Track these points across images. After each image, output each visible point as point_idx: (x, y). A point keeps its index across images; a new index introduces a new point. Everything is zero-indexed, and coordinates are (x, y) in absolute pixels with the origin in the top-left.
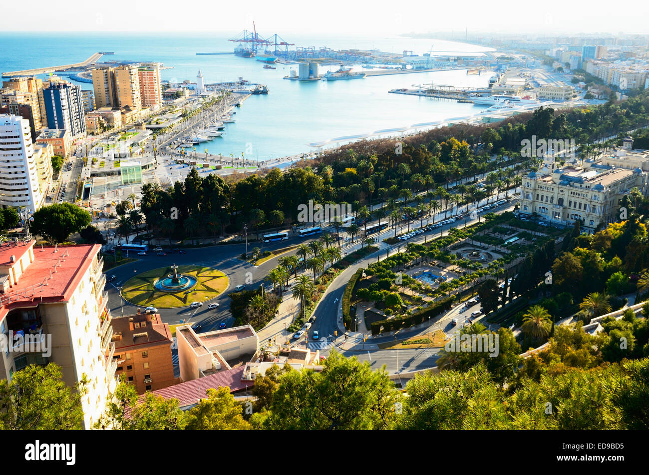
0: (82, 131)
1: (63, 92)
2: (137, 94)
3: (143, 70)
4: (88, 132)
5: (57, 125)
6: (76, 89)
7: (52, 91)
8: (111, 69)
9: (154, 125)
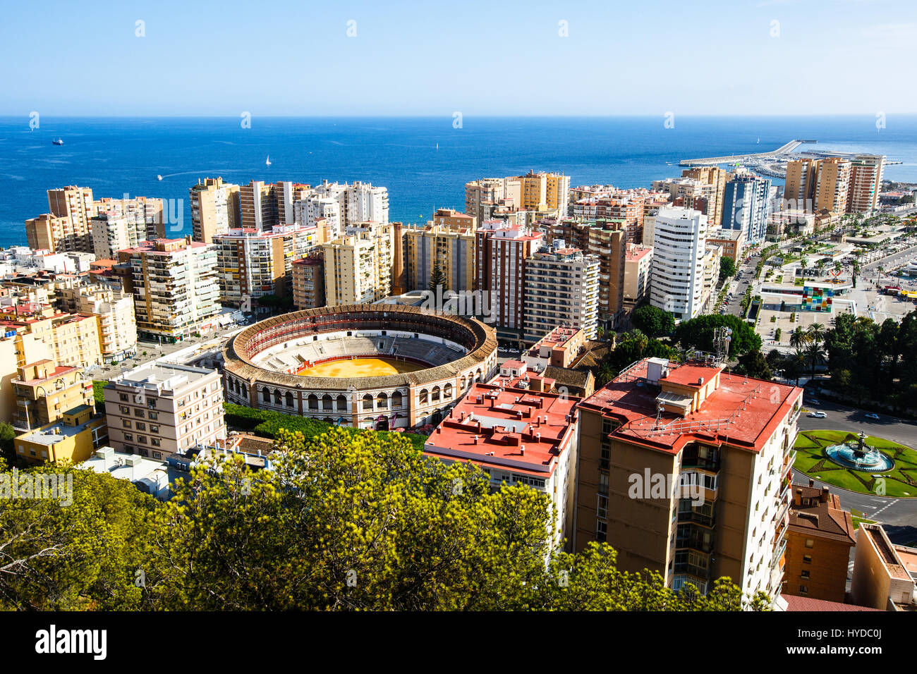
0: (761, 236)
1: (749, 186)
2: (843, 195)
3: (858, 165)
4: (766, 238)
5: (732, 225)
6: (765, 184)
7: (736, 185)
8: (814, 164)
9: (858, 238)
